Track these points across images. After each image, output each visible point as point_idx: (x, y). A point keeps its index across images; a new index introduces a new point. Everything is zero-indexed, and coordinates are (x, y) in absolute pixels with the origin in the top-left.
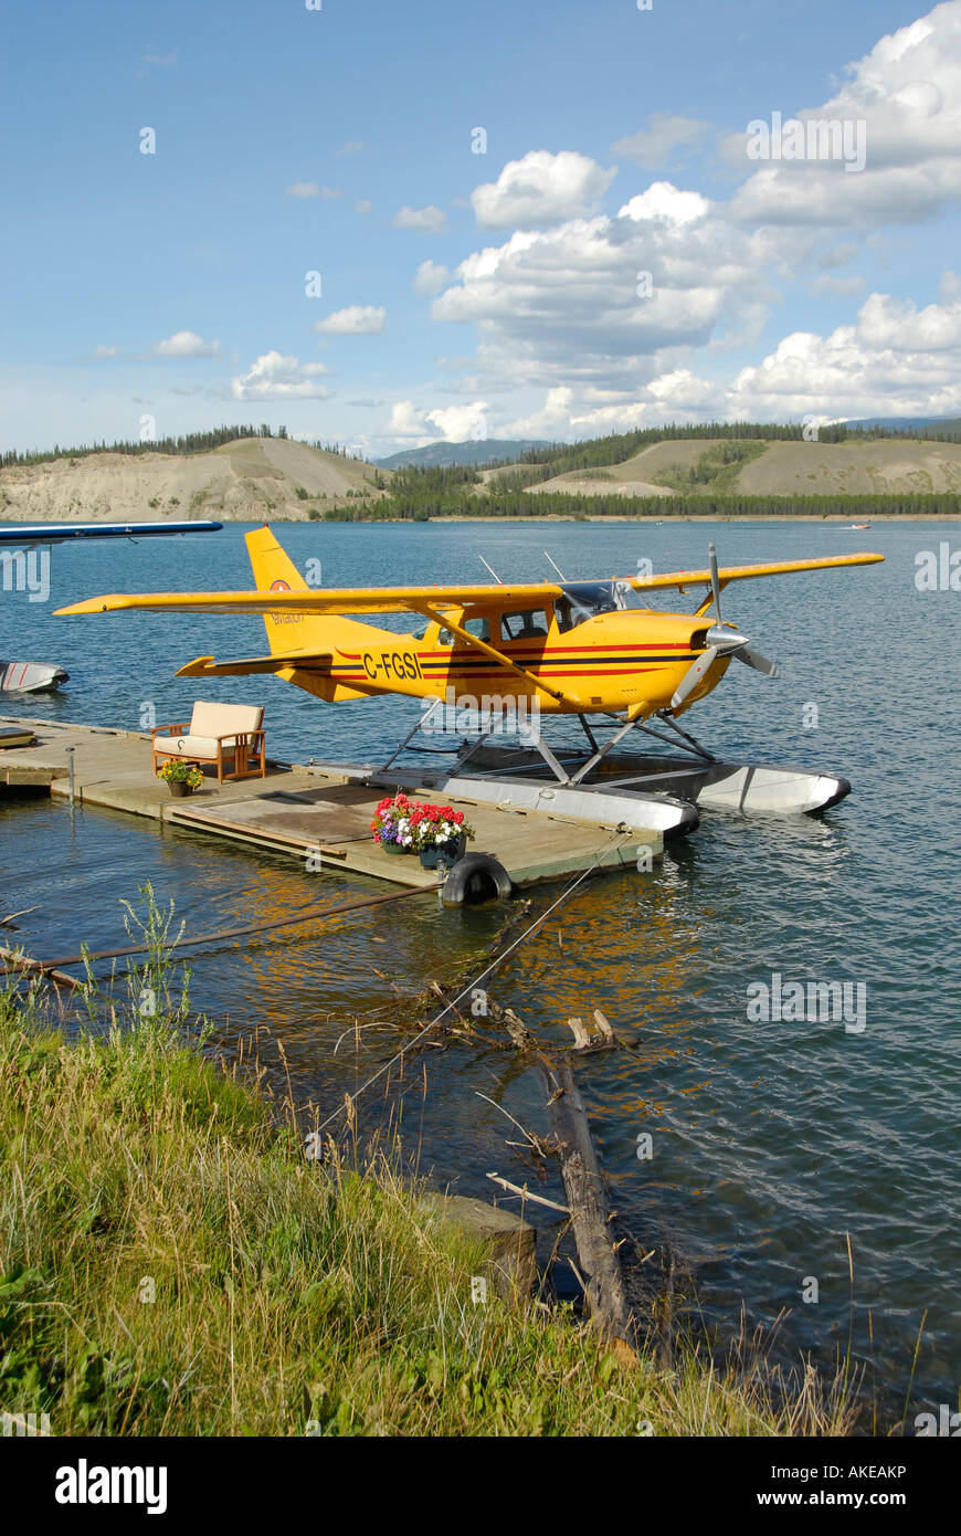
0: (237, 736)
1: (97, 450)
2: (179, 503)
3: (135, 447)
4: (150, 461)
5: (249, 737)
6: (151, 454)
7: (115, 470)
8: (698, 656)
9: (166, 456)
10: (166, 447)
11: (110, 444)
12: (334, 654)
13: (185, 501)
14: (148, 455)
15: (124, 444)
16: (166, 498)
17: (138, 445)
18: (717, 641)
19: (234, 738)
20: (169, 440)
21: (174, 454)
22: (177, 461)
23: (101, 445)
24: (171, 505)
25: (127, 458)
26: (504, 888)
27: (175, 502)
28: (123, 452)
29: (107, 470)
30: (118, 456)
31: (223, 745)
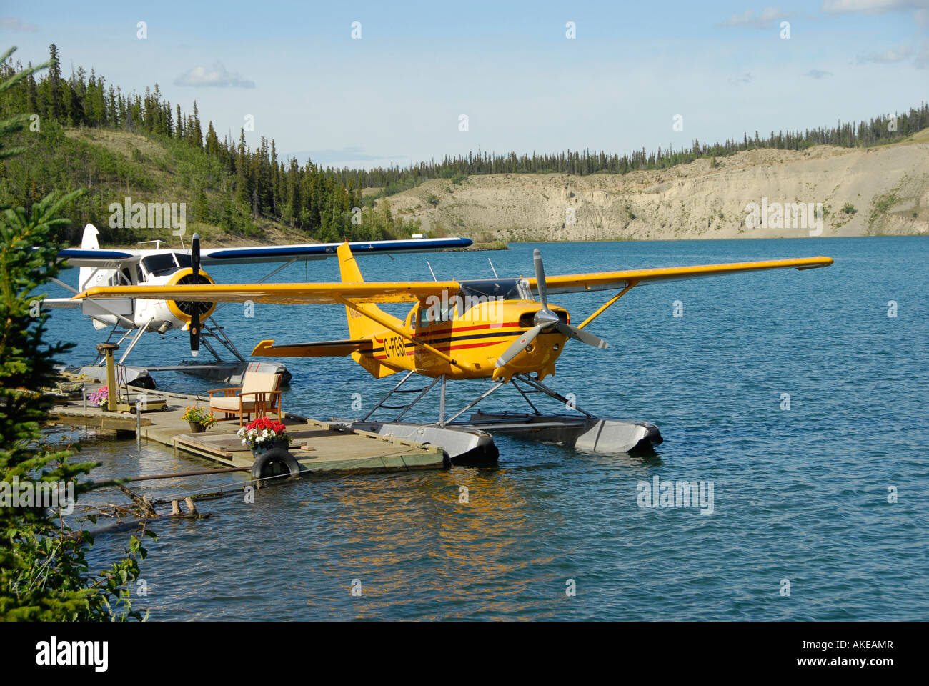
0: (256, 394)
1: (748, 146)
2: (854, 212)
3: (800, 139)
4: (818, 156)
5: (268, 396)
6: (820, 148)
7: (770, 170)
8: (524, 332)
9: (840, 149)
10: (843, 138)
11: (765, 136)
12: (374, 340)
13: (864, 208)
14: (816, 149)
15: (785, 135)
16: (839, 205)
17: (804, 135)
18: (542, 321)
19: (254, 395)
20: (847, 128)
21: (852, 146)
22: (855, 154)
23: (753, 139)
24: (844, 214)
25: (787, 154)
26: (295, 471)
27: (849, 210)
28: (781, 147)
29: (759, 170)
30: (774, 152)
31: (244, 400)
